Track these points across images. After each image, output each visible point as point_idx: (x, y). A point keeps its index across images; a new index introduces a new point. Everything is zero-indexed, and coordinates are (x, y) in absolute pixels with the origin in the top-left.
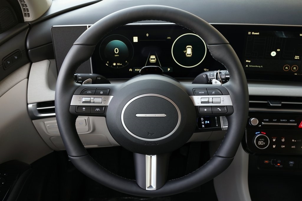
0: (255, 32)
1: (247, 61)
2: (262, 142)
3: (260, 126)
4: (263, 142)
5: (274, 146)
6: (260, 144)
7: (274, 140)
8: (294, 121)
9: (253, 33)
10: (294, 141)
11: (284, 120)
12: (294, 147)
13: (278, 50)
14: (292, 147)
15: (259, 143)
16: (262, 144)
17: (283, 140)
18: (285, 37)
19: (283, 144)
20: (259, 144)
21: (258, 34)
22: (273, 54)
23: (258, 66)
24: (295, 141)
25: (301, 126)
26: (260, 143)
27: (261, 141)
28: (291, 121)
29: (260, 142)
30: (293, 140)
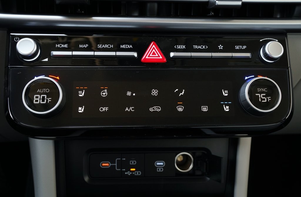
2: (43, 98)
3: (46, 60)
4: (45, 96)
5: (80, 108)
6: (37, 101)
7: (82, 94)
8: (131, 46)
10: (132, 94)
11: (107, 46)
12: (131, 108)
14: (127, 109)
15: (35, 99)
16: (43, 101)
17: (104, 94)
19: (104, 102)
20: (35, 102)
24: (134, 94)
26: (38, 99)
27: (40, 94)
28: (123, 46)
29: (37, 97)
30: (129, 94)
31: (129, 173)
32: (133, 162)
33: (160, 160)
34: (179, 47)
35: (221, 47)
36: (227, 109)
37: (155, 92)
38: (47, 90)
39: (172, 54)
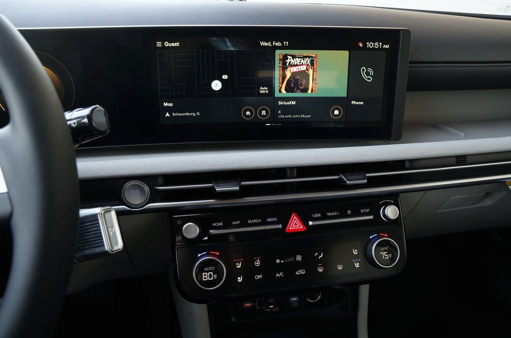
0: (170, 42)
1: (165, 104)
2: (210, 275)
3: (206, 238)
4: (212, 273)
5: (239, 278)
6: (205, 278)
7: (239, 266)
8: (276, 219)
9: (167, 44)
10: (280, 261)
11: (255, 221)
12: (281, 274)
13: (225, 77)
14: (277, 275)
15: (204, 277)
16: (211, 277)
17: (258, 263)
18: (233, 49)
19: (258, 270)
20: (204, 280)
21: (177, 44)
22: (216, 85)
23: (191, 114)
24: (282, 261)
25: (290, 228)
26: (206, 277)
27: (207, 272)
28: (269, 220)
29: (205, 275)
30: (278, 261)
31: (269, 310)
32: (271, 300)
33: (294, 297)
34: (316, 216)
35: (349, 212)
36: (357, 265)
37: (299, 258)
38: (213, 268)
39: (311, 223)
